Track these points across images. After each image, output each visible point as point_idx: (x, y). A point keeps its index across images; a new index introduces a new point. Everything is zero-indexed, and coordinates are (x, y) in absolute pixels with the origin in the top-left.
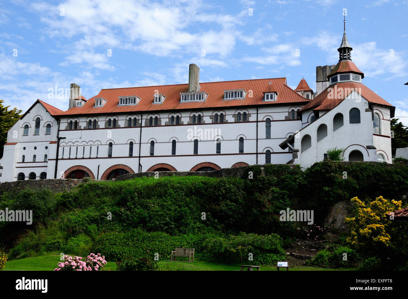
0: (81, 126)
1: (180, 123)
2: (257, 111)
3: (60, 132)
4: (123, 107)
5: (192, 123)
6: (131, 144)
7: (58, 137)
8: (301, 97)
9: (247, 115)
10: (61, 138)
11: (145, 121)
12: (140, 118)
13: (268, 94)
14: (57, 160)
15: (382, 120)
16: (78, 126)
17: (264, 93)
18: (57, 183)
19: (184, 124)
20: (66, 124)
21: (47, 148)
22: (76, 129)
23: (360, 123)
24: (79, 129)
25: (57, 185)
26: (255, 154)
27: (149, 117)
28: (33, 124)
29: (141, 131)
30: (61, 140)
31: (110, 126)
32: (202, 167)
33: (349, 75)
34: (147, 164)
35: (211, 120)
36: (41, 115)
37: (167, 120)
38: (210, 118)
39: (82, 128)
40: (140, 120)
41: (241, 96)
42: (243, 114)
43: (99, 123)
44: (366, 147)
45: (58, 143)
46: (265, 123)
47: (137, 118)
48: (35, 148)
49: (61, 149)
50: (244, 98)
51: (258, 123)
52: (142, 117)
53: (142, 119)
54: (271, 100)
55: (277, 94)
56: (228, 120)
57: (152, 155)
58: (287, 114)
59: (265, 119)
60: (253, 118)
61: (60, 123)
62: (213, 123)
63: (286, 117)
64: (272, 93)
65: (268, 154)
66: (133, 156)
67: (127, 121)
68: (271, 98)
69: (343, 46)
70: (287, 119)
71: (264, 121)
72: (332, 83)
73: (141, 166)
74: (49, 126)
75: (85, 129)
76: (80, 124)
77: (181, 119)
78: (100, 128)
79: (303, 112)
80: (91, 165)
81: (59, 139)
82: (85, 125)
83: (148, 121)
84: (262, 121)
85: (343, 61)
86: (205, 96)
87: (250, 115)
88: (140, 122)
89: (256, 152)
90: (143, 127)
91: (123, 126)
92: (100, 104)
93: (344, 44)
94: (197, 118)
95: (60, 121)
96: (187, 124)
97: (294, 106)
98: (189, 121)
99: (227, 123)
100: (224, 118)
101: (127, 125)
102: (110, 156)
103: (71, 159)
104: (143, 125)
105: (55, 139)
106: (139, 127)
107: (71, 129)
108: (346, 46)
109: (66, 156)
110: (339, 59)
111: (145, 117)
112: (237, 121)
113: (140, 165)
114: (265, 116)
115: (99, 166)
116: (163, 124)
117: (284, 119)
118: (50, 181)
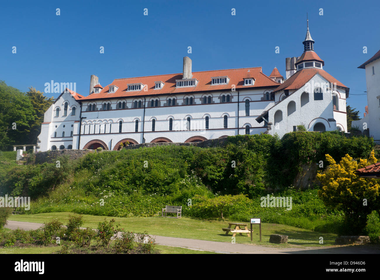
0: (98, 108)
1: (176, 104)
2: (238, 93)
3: (82, 113)
4: (131, 92)
5: (185, 104)
6: (137, 122)
7: (80, 117)
8: (274, 82)
9: (230, 97)
10: (83, 118)
11: (148, 103)
12: (144, 100)
13: (247, 79)
14: (80, 135)
15: (339, 99)
16: (95, 108)
17: (244, 79)
18: (77, 153)
19: (179, 105)
20: (87, 107)
21: (72, 126)
22: (94, 111)
23: (323, 99)
24: (96, 110)
25: (76, 154)
26: (237, 128)
27: (151, 100)
28: (62, 108)
29: (145, 111)
30: (83, 120)
31: (120, 107)
32: (193, 140)
33: (312, 62)
34: (149, 138)
35: (201, 101)
36: (68, 100)
37: (165, 102)
38: (200, 100)
39: (99, 109)
40: (144, 102)
41: (226, 82)
42: (227, 96)
43: (112, 106)
44: (327, 120)
45: (80, 122)
46: (245, 103)
47: (142, 101)
48: (64, 126)
49: (82, 127)
50: (228, 83)
51: (239, 103)
52: (145, 100)
53: (145, 102)
54: (250, 85)
55: (254, 80)
56: (214, 101)
57: (153, 131)
58: (262, 96)
59: (245, 100)
60: (235, 99)
61: (82, 106)
62: (202, 104)
63: (262, 98)
64: (250, 79)
65: (248, 128)
66: (138, 131)
67: (133, 103)
68: (250, 83)
69: (307, 40)
70: (263, 100)
71: (244, 102)
72: (299, 69)
73: (145, 140)
74: (74, 109)
75: (101, 110)
76: (98, 106)
77: (176, 101)
78: (113, 109)
79: (275, 93)
80: (106, 139)
81: (81, 118)
82: (101, 108)
83: (150, 103)
84: (243, 102)
85: (308, 51)
86: (196, 82)
87: (232, 97)
88: (144, 104)
89: (237, 127)
90: (146, 108)
91: (130, 108)
92: (113, 91)
93: (308, 38)
94: (189, 100)
95: (82, 104)
96: (181, 105)
97: (268, 89)
98: (183, 102)
99: (214, 103)
100: (211, 100)
101: (133, 107)
102: (120, 132)
103: (90, 134)
104: (146, 106)
105: (79, 119)
106: (143, 108)
107: (90, 111)
108: (309, 40)
109: (87, 132)
110: (304, 50)
111: (148, 99)
112: (222, 102)
113: (143, 138)
114: (245, 97)
115: (111, 140)
116: (162, 105)
117: (260, 100)
118: (71, 151)
